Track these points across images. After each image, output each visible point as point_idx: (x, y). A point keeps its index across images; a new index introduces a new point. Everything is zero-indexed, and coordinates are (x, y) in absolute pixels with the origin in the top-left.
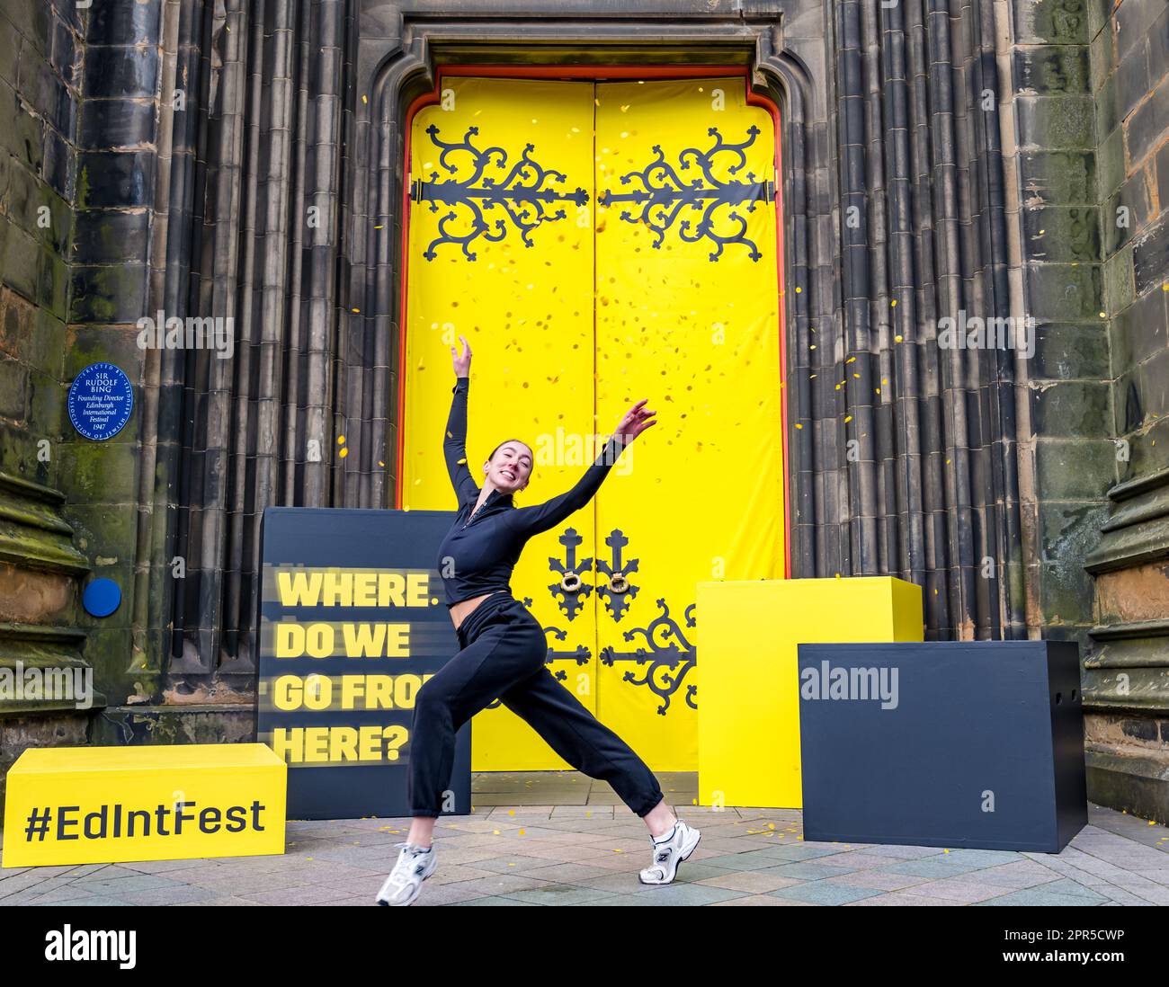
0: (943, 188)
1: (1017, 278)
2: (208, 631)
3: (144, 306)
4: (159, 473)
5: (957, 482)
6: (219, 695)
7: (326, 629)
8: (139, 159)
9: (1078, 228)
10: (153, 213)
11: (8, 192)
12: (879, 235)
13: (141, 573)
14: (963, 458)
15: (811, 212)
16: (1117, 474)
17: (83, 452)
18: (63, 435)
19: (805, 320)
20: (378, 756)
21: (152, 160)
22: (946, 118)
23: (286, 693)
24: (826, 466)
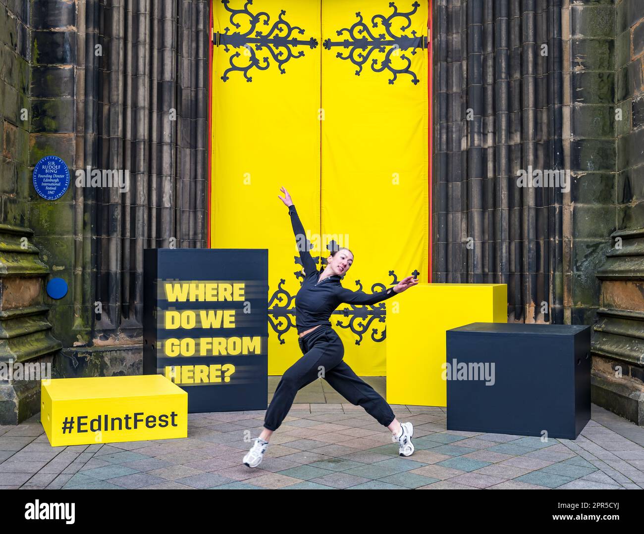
0: (527, 57)
1: (567, 112)
2: (114, 305)
3: (73, 123)
4: (86, 219)
5: (528, 226)
6: (121, 340)
7: (191, 314)
8: (67, 36)
9: (602, 84)
10: (76, 68)
11: (4, 66)
12: (490, 80)
13: (77, 274)
14: (533, 213)
15: (449, 60)
16: (617, 224)
17: (43, 207)
18: (31, 197)
19: (445, 124)
20: (219, 380)
21: (74, 35)
22: (531, 14)
23: (171, 348)
24: (454, 209)
